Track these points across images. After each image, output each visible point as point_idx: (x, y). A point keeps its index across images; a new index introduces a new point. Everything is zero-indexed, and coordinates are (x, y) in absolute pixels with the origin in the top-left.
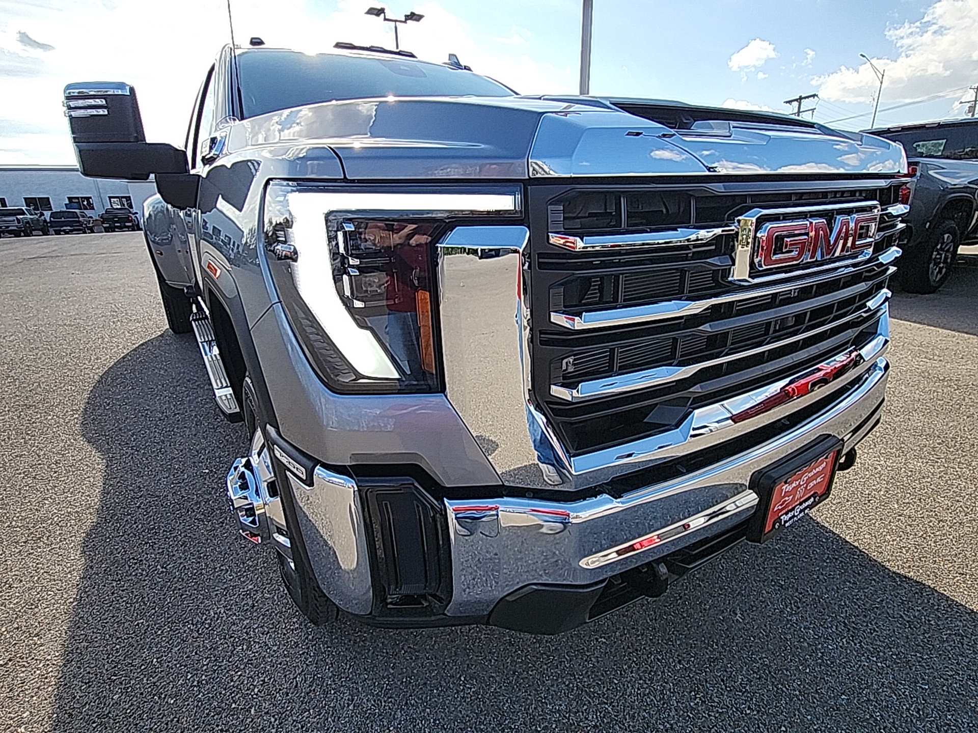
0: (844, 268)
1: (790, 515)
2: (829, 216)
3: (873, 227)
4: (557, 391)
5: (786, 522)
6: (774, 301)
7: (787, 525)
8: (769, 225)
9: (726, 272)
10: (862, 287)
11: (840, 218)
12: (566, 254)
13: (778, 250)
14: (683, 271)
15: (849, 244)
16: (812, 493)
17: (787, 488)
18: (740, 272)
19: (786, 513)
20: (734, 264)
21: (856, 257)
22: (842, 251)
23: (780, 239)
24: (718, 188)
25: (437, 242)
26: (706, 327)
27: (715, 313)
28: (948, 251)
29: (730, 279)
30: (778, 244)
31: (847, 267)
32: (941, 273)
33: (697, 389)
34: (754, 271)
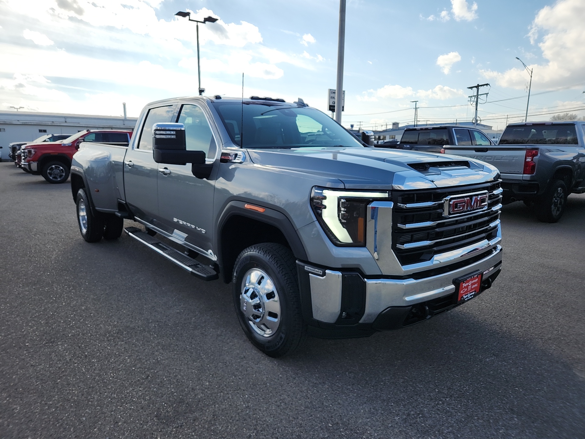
0: (480, 212)
1: (467, 296)
2: (471, 197)
3: (487, 199)
4: (399, 246)
5: (465, 298)
6: (457, 222)
7: (466, 299)
8: (453, 201)
9: (442, 214)
10: (486, 218)
11: (474, 197)
12: (402, 209)
13: (456, 207)
14: (430, 214)
15: (478, 204)
16: (474, 290)
17: (464, 285)
18: (446, 214)
19: (465, 295)
20: (444, 211)
21: (483, 209)
22: (476, 207)
23: (456, 204)
24: (439, 191)
25: (368, 205)
26: (437, 230)
27: (439, 225)
28: (561, 197)
29: (443, 215)
30: (456, 205)
31: (481, 211)
32: (559, 210)
33: (435, 249)
34: (450, 214)
